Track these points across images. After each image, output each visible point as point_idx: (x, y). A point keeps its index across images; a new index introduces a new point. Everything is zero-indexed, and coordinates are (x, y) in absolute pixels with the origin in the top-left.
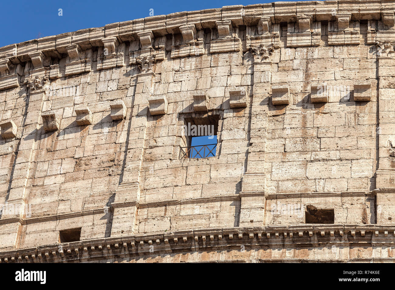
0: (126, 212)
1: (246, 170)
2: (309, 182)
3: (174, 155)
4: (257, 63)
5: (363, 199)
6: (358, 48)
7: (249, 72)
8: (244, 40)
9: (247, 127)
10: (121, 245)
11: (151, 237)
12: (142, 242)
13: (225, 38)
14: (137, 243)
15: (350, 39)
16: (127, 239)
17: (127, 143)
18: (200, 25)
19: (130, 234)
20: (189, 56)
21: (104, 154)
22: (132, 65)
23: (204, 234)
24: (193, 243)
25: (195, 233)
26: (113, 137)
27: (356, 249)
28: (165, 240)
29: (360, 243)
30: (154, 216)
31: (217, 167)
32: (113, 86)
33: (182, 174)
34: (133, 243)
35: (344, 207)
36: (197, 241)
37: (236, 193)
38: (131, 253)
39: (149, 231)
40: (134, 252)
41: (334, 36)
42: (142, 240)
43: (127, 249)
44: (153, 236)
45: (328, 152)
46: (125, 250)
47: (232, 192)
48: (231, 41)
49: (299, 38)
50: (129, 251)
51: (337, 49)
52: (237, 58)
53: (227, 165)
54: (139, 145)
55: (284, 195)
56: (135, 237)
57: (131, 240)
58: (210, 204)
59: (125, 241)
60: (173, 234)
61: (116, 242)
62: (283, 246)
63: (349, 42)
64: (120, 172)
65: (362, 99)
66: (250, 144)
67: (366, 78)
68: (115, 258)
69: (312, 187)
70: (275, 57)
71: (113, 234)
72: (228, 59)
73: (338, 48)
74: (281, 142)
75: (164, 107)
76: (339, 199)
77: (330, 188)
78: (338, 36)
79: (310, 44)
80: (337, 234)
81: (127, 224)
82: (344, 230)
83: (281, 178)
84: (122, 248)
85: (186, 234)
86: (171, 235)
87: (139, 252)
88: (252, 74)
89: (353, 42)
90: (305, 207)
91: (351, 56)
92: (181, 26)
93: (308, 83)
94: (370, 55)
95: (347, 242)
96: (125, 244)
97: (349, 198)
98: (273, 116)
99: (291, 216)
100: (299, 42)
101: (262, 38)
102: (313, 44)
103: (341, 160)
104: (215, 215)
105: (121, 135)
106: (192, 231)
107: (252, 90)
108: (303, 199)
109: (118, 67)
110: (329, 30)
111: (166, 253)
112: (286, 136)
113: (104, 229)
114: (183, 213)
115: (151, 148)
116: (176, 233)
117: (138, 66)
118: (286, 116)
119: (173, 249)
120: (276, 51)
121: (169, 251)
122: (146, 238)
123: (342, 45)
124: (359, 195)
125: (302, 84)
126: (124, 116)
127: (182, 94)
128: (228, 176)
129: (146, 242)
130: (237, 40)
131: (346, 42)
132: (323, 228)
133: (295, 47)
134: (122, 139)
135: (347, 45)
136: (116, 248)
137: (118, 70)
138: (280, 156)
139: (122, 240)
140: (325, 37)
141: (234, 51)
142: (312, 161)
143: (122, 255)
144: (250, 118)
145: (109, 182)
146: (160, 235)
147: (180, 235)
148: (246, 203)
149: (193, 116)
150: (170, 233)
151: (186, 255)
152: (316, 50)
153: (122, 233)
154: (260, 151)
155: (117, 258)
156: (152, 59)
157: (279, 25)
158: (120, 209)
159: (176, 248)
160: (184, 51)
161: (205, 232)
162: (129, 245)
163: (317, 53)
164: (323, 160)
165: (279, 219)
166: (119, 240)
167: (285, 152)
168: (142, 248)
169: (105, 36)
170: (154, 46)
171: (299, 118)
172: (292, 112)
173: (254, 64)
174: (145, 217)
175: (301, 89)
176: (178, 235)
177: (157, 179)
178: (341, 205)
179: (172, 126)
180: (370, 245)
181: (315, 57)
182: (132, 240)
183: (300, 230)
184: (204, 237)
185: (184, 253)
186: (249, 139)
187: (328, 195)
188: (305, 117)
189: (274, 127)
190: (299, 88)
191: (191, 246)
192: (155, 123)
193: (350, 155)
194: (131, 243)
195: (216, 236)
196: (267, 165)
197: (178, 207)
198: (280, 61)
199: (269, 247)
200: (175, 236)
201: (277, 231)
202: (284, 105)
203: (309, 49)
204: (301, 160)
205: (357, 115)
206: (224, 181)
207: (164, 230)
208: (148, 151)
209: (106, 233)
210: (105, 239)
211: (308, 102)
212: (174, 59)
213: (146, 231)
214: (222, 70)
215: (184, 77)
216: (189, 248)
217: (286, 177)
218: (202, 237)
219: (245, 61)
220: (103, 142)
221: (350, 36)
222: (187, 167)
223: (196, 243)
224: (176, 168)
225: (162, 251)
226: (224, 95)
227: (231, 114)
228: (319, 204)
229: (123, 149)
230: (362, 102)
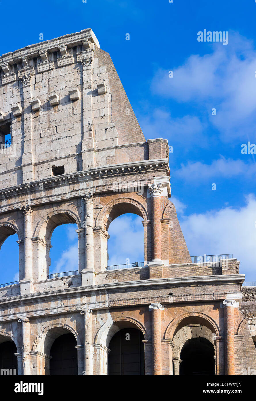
1: (24, 152)
2: (52, 152)
4: (24, 87)
6: (72, 66)
8: (17, 72)
9: (23, 127)
13: (8, 74)
15: (68, 61)
27: (72, 186)
29: (73, 183)
35: (69, 163)
37: (19, 166)
41: (60, 61)
45: (60, 134)
48: (11, 75)
49: (43, 66)
51: (63, 69)
52: (15, 85)
53: (16, 150)
55: (42, 162)
58: (10, 173)
62: (40, 191)
63: (68, 63)
65: (74, 98)
66: (25, 137)
67: (77, 85)
69: (54, 155)
70: (34, 81)
72: (11, 87)
73: (63, 68)
74: (39, 132)
76: (66, 159)
77: (62, 154)
78: (62, 61)
79: (49, 69)
80: (62, 180)
83: (40, 153)
88: (23, 94)
89: (70, 63)
90: (52, 167)
91: (70, 72)
93: (50, 94)
95: (68, 183)
97: (71, 158)
98: (34, 118)
99: (45, 173)
100: (44, 68)
101: (25, 70)
102: (50, 69)
103: (66, 137)
104: (13, 179)
108: (50, 163)
110: (57, 57)
112: (41, 129)
118: (40, 117)
120: (33, 77)
123: (65, 66)
124: (72, 156)
125: (47, 95)
128: (17, 156)
130: (14, 74)
131: (67, 64)
132: (57, 178)
133: (42, 72)
135: (68, 65)
138: (39, 140)
140: (56, 62)
141: (13, 82)
142: (53, 141)
144: (24, 121)
148: (25, 170)
152: (52, 72)
154: (29, 140)
157: (33, 60)
161: (5, 190)
163: (53, 74)
164: (59, 139)
165: (40, 176)
167: (41, 138)
171: (46, 116)
172: (43, 113)
175: (47, 99)
178: (67, 162)
180: (78, 182)
181: (52, 77)
186: (24, 133)
187: (60, 158)
189: (35, 124)
190: (45, 98)
193: (70, 134)
195: (11, 191)
196: (33, 147)
198: (36, 83)
201: (36, 183)
202: (38, 110)
203: (49, 72)
204: (48, 141)
205: (73, 109)
211: (48, 106)
214: (9, 95)
217: (42, 152)
219: (19, 87)
221: (68, 59)
227: (15, 121)
228: (58, 164)
230: (75, 100)
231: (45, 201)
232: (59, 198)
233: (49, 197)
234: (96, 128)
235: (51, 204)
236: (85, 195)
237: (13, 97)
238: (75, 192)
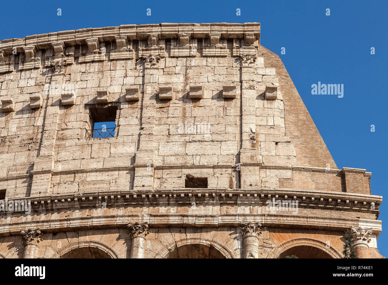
0: (43, 178)
1: (138, 148)
2: (188, 157)
3: (81, 136)
4: (147, 68)
5: (230, 170)
6: (226, 59)
7: (141, 74)
8: (137, 50)
9: (139, 116)
10: (39, 202)
11: (64, 197)
12: (56, 201)
13: (122, 49)
14: (52, 201)
15: (220, 52)
16: (44, 198)
17: (43, 126)
18: (102, 38)
19: (46, 194)
20: (93, 62)
21: (25, 134)
22: (47, 67)
23: (106, 195)
24: (97, 202)
25: (99, 194)
26: (32, 122)
27: (225, 207)
28: (75, 200)
29: (228, 203)
30: (65, 181)
31: (115, 145)
32: (32, 82)
33: (88, 150)
34: (49, 201)
35: (215, 176)
36: (100, 200)
37: (131, 165)
38: (47, 209)
39: (62, 193)
40: (50, 208)
41: (207, 50)
42: (56, 199)
43: (44, 206)
44: (66, 196)
45: (203, 135)
46: (42, 207)
47: (128, 164)
48: (127, 51)
49: (180, 50)
50: (46, 207)
51: (209, 60)
52: (131, 64)
53: (124, 144)
54: (53, 128)
55: (169, 167)
56: (50, 197)
57: (47, 199)
58: (110, 173)
59: (43, 200)
60: (81, 195)
61: (35, 201)
62: (169, 205)
63: (219, 55)
64: (37, 148)
65: (229, 96)
66: (142, 129)
67: (232, 81)
68: (34, 212)
69: (190, 161)
70: (161, 64)
71: (32, 195)
72: (124, 65)
73: (211, 58)
74: (166, 127)
75: (74, 99)
76: (211, 170)
77: (204, 161)
78: (211, 50)
79: (188, 55)
80: (211, 196)
81: (44, 187)
82: (216, 193)
83: (166, 154)
84: (40, 205)
85: (92, 195)
86: (80, 195)
87: (53, 208)
88: (143, 76)
89: (222, 55)
90: (185, 175)
91: (220, 65)
92: (87, 39)
93: (187, 84)
94: (235, 64)
95: (219, 202)
96: (43, 202)
97: (219, 169)
98: (160, 108)
99: (174, 183)
100: (180, 53)
101: (151, 50)
102: (191, 55)
103: (213, 141)
104: (114, 181)
105: (38, 119)
106: (96, 193)
107: (143, 88)
108: (183, 170)
109: (36, 68)
110: (204, 45)
111: (76, 209)
112: (170, 123)
113: (25, 190)
114: (88, 179)
115: (63, 130)
116: (84, 194)
117: (52, 69)
118: (170, 108)
119: (81, 206)
120: (162, 60)
121: (77, 207)
122: (60, 197)
123: (214, 57)
125: (182, 85)
126: (41, 105)
127: (87, 90)
128: (124, 152)
129: (59, 201)
130: (132, 51)
131: (216, 55)
132: (200, 191)
133: (177, 57)
134: (39, 123)
135: (218, 57)
136: (36, 205)
137: (36, 71)
138: (166, 138)
139: (40, 198)
140: (200, 50)
141: (129, 59)
142: (190, 142)
143: (40, 210)
144: (142, 109)
145: (29, 155)
146: (71, 195)
147: (87, 196)
148: (139, 172)
149: (97, 106)
150: (79, 194)
151: (92, 211)
152: (193, 60)
153: (40, 193)
154: (150, 134)
155: (36, 212)
156: (64, 63)
157: (164, 41)
158: (38, 176)
159: (84, 206)
160: (89, 58)
161: (107, 194)
162: (46, 203)
163: (194, 62)
164: (199, 141)
165: (165, 185)
166: (38, 199)
167: (169, 134)
168: (56, 205)
169: (25, 45)
170: (65, 53)
171: (180, 110)
172: (174, 105)
173: (144, 69)
174: (58, 182)
175: (182, 88)
176: (86, 196)
177: (68, 153)
178: (213, 175)
179: (79, 114)
180: (236, 204)
181: (193, 65)
182: (49, 199)
183: (182, 192)
184: (106, 197)
185: (90, 209)
186: (141, 124)
187: (203, 167)
188: (184, 109)
189: (160, 116)
190: (180, 87)
191: (96, 204)
192: (66, 111)
193: (220, 138)
194: (47, 201)
195: (116, 196)
196: (155, 144)
197: (85, 175)
198: (165, 67)
199: (157, 205)
200: (83, 196)
201: (164, 193)
202: (168, 100)
203: (188, 58)
204: (182, 141)
205: (225, 109)
206: (121, 156)
207: (73, 192)
208: (60, 132)
209: (26, 194)
210: (26, 198)
211: (187, 98)
212: (81, 63)
213: (59, 193)
215: (89, 77)
216: (94, 205)
217: (170, 153)
218: (104, 197)
219: (138, 67)
220: (24, 124)
221: (219, 50)
222: (91, 145)
223: (100, 202)
224: (83, 146)
225: (72, 207)
226: (121, 92)
227: (127, 106)
228: (196, 173)
229: (40, 130)
230: (229, 99)
231: (174, 220)
232: (202, 221)
233: (183, 216)
234: (261, 138)
235: (183, 228)
236: (248, 224)
237: (126, 76)
238: (230, 218)
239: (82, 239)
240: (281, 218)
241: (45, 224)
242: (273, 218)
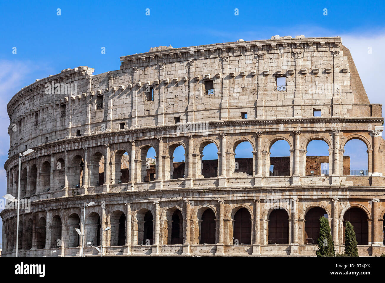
1: (295, 96)
2: (313, 100)
3: (273, 89)
5: (329, 106)
6: (328, 52)
7: (294, 61)
8: (292, 48)
9: (294, 81)
13: (285, 48)
15: (325, 50)
16: (262, 120)
17: (258, 84)
20: (274, 53)
21: (251, 87)
22: (256, 55)
25: (282, 120)
26: (253, 81)
27: (327, 124)
28: (274, 121)
29: (328, 122)
30: (269, 110)
31: (286, 94)
32: (251, 62)
33: (276, 96)
35: (324, 109)
37: (293, 104)
38: (264, 124)
41: (320, 49)
42: (267, 121)
46: (262, 123)
47: (291, 103)
48: (288, 49)
49: (309, 49)
51: (321, 53)
52: (290, 55)
53: (289, 94)
54: (262, 86)
55: (307, 105)
58: (285, 107)
62: (307, 123)
64: (257, 94)
66: (296, 87)
67: (330, 64)
69: (315, 102)
70: (302, 56)
71: (257, 116)
72: (287, 55)
74: (305, 86)
75: (268, 73)
76: (322, 106)
77: (320, 102)
78: (321, 48)
79: (312, 51)
80: (322, 120)
81: (262, 113)
83: (306, 99)
88: (295, 62)
90: (313, 109)
91: (325, 56)
93: (312, 65)
94: (331, 55)
95: (325, 122)
97: (325, 106)
98: (302, 77)
99: (309, 112)
101: (297, 49)
105: (256, 80)
107: (295, 67)
108: (312, 106)
109: (251, 55)
110: (318, 46)
111: (274, 125)
112: (306, 85)
113: (254, 113)
114: (277, 110)
115: (266, 86)
117: (258, 56)
118: (306, 78)
119: (276, 124)
120: (302, 54)
123: (323, 51)
125: (310, 66)
126: (256, 75)
127: (274, 67)
128: (290, 98)
130: (290, 49)
132: (318, 119)
133: (308, 52)
134: (256, 82)
135: (324, 52)
138: (305, 92)
140: (317, 48)
141: (289, 53)
144: (295, 77)
145: (254, 97)
146: (272, 120)
147: (278, 120)
148: (296, 108)
149: (278, 76)
152: (314, 53)
153: (260, 116)
154: (299, 90)
155: (260, 125)
156: (263, 53)
158: (259, 108)
160: (273, 52)
163: (315, 54)
165: (306, 113)
166: (260, 121)
167: (306, 90)
169: (246, 45)
170: (263, 49)
171: (310, 78)
172: (308, 76)
173: (295, 58)
174: (266, 110)
175: (310, 68)
177: (269, 97)
179: (271, 79)
180: (331, 122)
181: (314, 56)
182: (264, 121)
184: (284, 121)
185: (279, 125)
186: (295, 85)
187: (319, 105)
188: (312, 78)
189: (302, 81)
190: (310, 67)
192: (266, 78)
195: (288, 120)
196: (301, 94)
197: (276, 107)
199: (303, 123)
201: (305, 119)
202: (305, 74)
203: (312, 53)
205: (327, 78)
206: (289, 99)
207: (272, 115)
208: (265, 87)
209: (255, 115)
211: (312, 73)
212: (270, 54)
213: (267, 115)
214: (285, 60)
215: (273, 61)
216: (280, 123)
219: (292, 57)
220: (250, 82)
221: (325, 48)
222: (277, 94)
224: (274, 94)
226: (287, 69)
227: (289, 76)
228: (317, 107)
229: (257, 86)
230: (329, 73)
231: (309, 129)
233: (312, 128)
234: (341, 91)
235: (312, 132)
236: (335, 131)
237: (288, 61)
238: (329, 128)
239: (277, 135)
240: (347, 128)
241: (264, 129)
242: (344, 128)
